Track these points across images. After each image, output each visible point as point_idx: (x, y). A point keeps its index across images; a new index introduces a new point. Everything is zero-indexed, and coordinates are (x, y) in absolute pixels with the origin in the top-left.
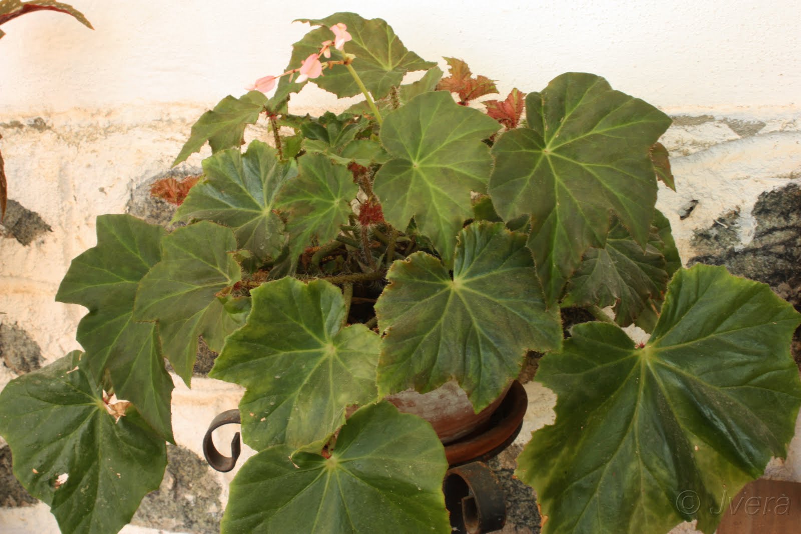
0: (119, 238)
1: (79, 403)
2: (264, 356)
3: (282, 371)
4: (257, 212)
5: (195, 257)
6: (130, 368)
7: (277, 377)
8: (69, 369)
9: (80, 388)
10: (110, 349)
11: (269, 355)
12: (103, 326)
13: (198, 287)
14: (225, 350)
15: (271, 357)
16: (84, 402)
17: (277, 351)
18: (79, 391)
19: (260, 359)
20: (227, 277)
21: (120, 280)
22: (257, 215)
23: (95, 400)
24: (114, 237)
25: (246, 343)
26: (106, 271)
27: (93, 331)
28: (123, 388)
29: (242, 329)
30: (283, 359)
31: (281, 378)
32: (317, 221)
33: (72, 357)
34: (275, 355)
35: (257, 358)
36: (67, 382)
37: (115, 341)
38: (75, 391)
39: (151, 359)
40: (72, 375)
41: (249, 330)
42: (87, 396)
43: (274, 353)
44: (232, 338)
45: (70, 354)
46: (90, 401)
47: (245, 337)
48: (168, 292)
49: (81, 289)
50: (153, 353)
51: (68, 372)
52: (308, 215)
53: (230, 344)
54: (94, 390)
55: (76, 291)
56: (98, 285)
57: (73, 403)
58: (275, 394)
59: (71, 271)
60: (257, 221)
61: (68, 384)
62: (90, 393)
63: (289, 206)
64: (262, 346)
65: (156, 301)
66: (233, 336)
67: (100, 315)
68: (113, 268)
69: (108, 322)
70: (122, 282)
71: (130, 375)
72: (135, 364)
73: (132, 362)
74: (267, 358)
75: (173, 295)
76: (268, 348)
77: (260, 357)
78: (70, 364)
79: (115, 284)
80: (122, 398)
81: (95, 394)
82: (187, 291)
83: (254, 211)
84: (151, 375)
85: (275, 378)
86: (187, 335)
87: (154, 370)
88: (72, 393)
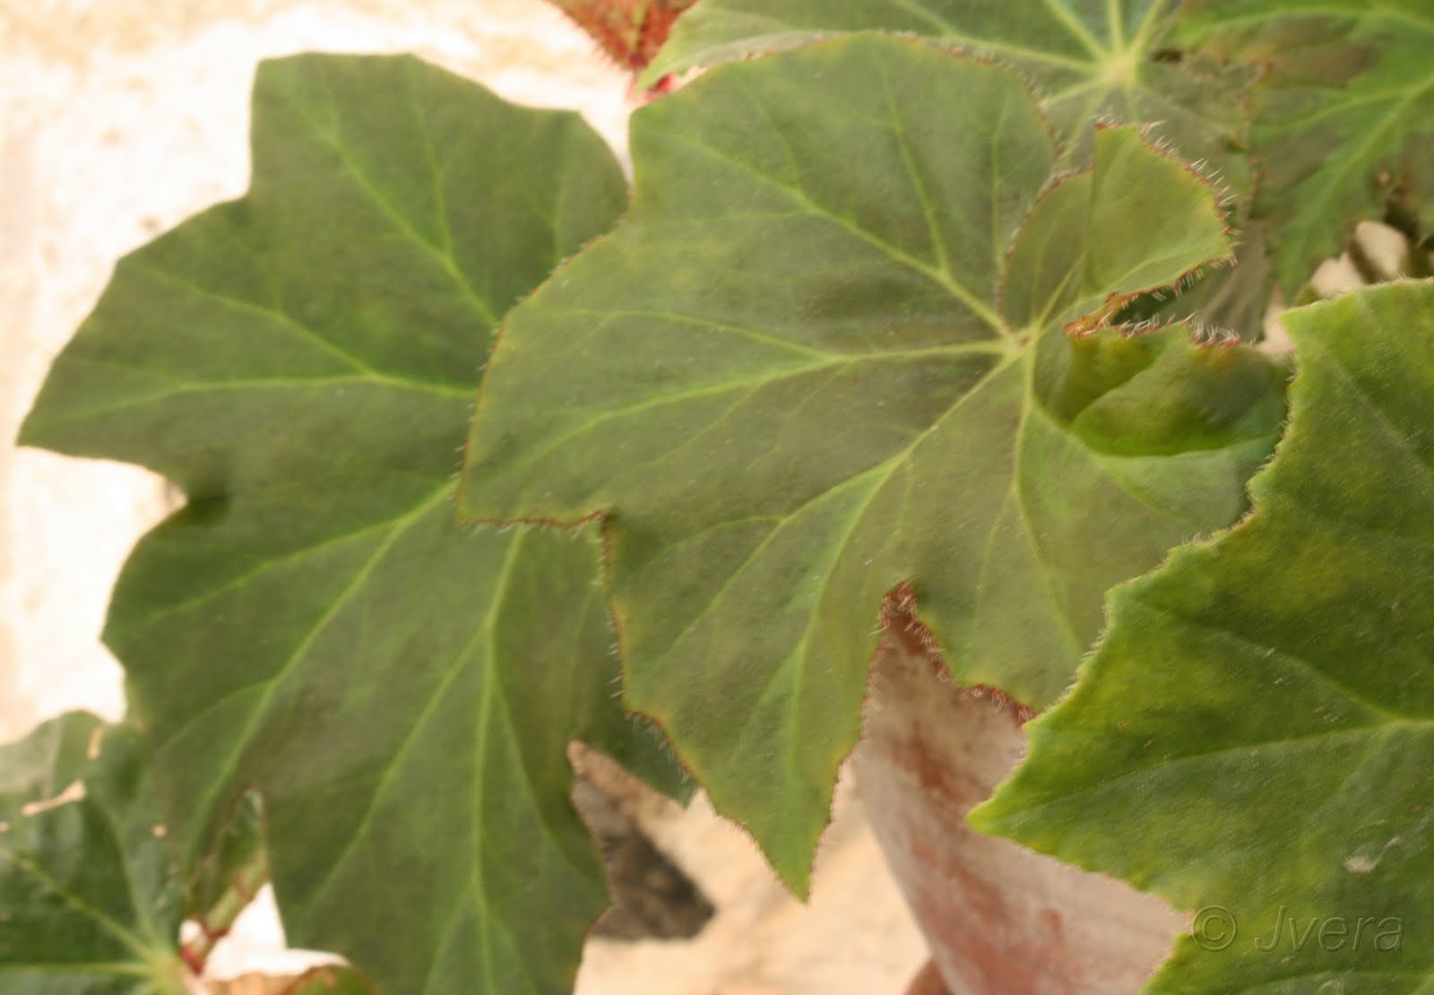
0: (355, 172)
1: (62, 959)
2: (1299, 734)
3: (1388, 832)
4: (1074, 64)
5: (814, 210)
6: (365, 793)
7: (1359, 864)
8: (35, 794)
9: (78, 886)
10: (266, 697)
11: (1326, 729)
12: (240, 583)
13: (830, 358)
14: (1102, 666)
15: (1334, 738)
16: (89, 957)
17: (1368, 707)
18: (75, 904)
19: (1277, 749)
20: (994, 319)
21: (343, 370)
22: (1072, 77)
23: (142, 950)
24: (334, 161)
25: (1225, 636)
26: (280, 319)
27: (193, 605)
28: (322, 894)
29: (1222, 547)
30: (1395, 760)
31: (1378, 872)
32: (1391, 117)
33: (53, 746)
34: (1355, 735)
35: (1261, 738)
36: (22, 855)
37: (297, 657)
38: (56, 900)
39: (478, 757)
40: (49, 822)
41: (1256, 556)
42: (110, 926)
43: (1354, 718)
44: (1154, 597)
45: (45, 729)
46: (118, 951)
47: (1226, 598)
48: (661, 377)
49: (155, 397)
50: (494, 727)
51: (32, 809)
52: (1343, 87)
53: (1136, 632)
54: (146, 902)
55: (123, 402)
56: (236, 384)
57: (36, 959)
58: (1340, 967)
59: (108, 308)
60: (1080, 100)
61: (28, 865)
62: (125, 913)
63: (1250, 35)
64: (1302, 668)
65: (593, 419)
66: (1162, 586)
67: (232, 528)
68: (314, 308)
69: (267, 567)
70: (350, 379)
71: (364, 829)
72: (392, 774)
73: (375, 766)
74: (1312, 742)
75: (694, 392)
76: (1325, 687)
77: (1278, 737)
78: (44, 770)
79: (318, 384)
80: (313, 943)
81: (146, 921)
82: (773, 374)
83: (1057, 61)
84: (475, 835)
85: (1343, 869)
86: (784, 601)
87: (494, 808)
88: (37, 910)
